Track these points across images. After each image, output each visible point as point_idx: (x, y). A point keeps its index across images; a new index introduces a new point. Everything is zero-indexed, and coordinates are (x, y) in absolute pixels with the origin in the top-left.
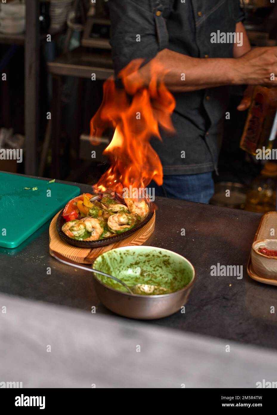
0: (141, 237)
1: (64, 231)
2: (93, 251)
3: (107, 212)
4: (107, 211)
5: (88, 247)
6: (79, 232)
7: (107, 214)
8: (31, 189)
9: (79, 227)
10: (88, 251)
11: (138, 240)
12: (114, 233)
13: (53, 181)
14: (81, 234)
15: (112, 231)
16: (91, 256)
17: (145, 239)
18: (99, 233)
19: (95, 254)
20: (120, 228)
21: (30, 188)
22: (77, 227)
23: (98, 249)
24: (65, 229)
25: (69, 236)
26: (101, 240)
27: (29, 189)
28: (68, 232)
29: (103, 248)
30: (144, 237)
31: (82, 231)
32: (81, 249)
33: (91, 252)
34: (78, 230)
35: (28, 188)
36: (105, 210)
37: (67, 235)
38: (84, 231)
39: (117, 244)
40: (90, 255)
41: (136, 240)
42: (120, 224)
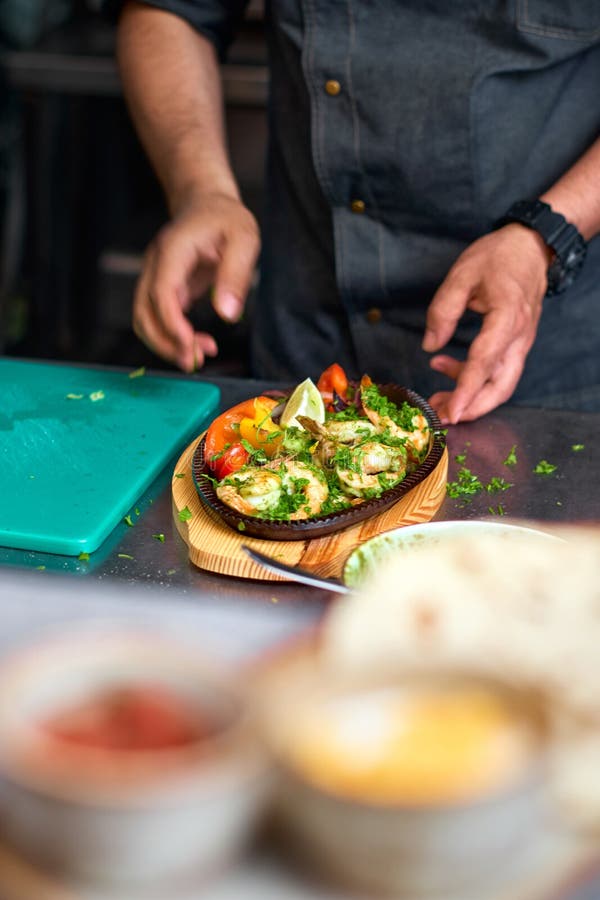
0: (425, 503)
1: (224, 499)
2: (310, 548)
3: (331, 443)
4: (331, 440)
5: (296, 536)
6: (266, 497)
7: (331, 447)
8: (87, 397)
9: (267, 484)
10: (299, 547)
11: (420, 511)
12: (355, 497)
13: (140, 372)
14: (271, 502)
15: (350, 490)
16: (309, 559)
17: (434, 508)
18: (318, 498)
19: (318, 553)
20: (371, 482)
21: (81, 396)
22: (261, 484)
23: (323, 542)
24: (227, 493)
25: (243, 511)
26: (331, 516)
27: (81, 399)
28: (236, 500)
29: (336, 537)
30: (432, 504)
31: (273, 496)
32: (277, 543)
33: (306, 549)
34: (265, 494)
35: (77, 394)
36: (324, 437)
37: (236, 507)
38: (278, 494)
39: (369, 524)
40: (307, 556)
41: (415, 511)
42: (369, 471)
